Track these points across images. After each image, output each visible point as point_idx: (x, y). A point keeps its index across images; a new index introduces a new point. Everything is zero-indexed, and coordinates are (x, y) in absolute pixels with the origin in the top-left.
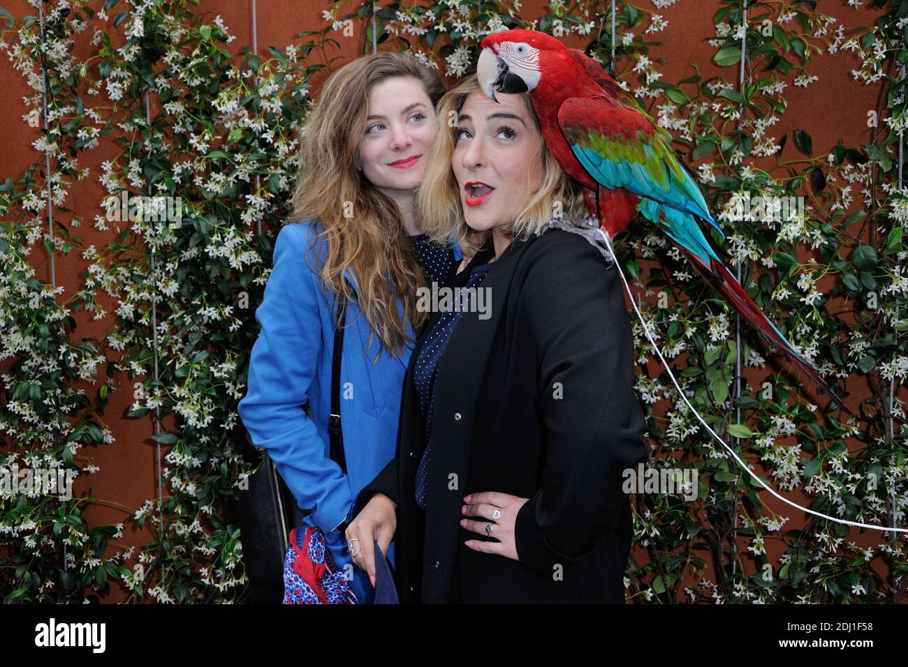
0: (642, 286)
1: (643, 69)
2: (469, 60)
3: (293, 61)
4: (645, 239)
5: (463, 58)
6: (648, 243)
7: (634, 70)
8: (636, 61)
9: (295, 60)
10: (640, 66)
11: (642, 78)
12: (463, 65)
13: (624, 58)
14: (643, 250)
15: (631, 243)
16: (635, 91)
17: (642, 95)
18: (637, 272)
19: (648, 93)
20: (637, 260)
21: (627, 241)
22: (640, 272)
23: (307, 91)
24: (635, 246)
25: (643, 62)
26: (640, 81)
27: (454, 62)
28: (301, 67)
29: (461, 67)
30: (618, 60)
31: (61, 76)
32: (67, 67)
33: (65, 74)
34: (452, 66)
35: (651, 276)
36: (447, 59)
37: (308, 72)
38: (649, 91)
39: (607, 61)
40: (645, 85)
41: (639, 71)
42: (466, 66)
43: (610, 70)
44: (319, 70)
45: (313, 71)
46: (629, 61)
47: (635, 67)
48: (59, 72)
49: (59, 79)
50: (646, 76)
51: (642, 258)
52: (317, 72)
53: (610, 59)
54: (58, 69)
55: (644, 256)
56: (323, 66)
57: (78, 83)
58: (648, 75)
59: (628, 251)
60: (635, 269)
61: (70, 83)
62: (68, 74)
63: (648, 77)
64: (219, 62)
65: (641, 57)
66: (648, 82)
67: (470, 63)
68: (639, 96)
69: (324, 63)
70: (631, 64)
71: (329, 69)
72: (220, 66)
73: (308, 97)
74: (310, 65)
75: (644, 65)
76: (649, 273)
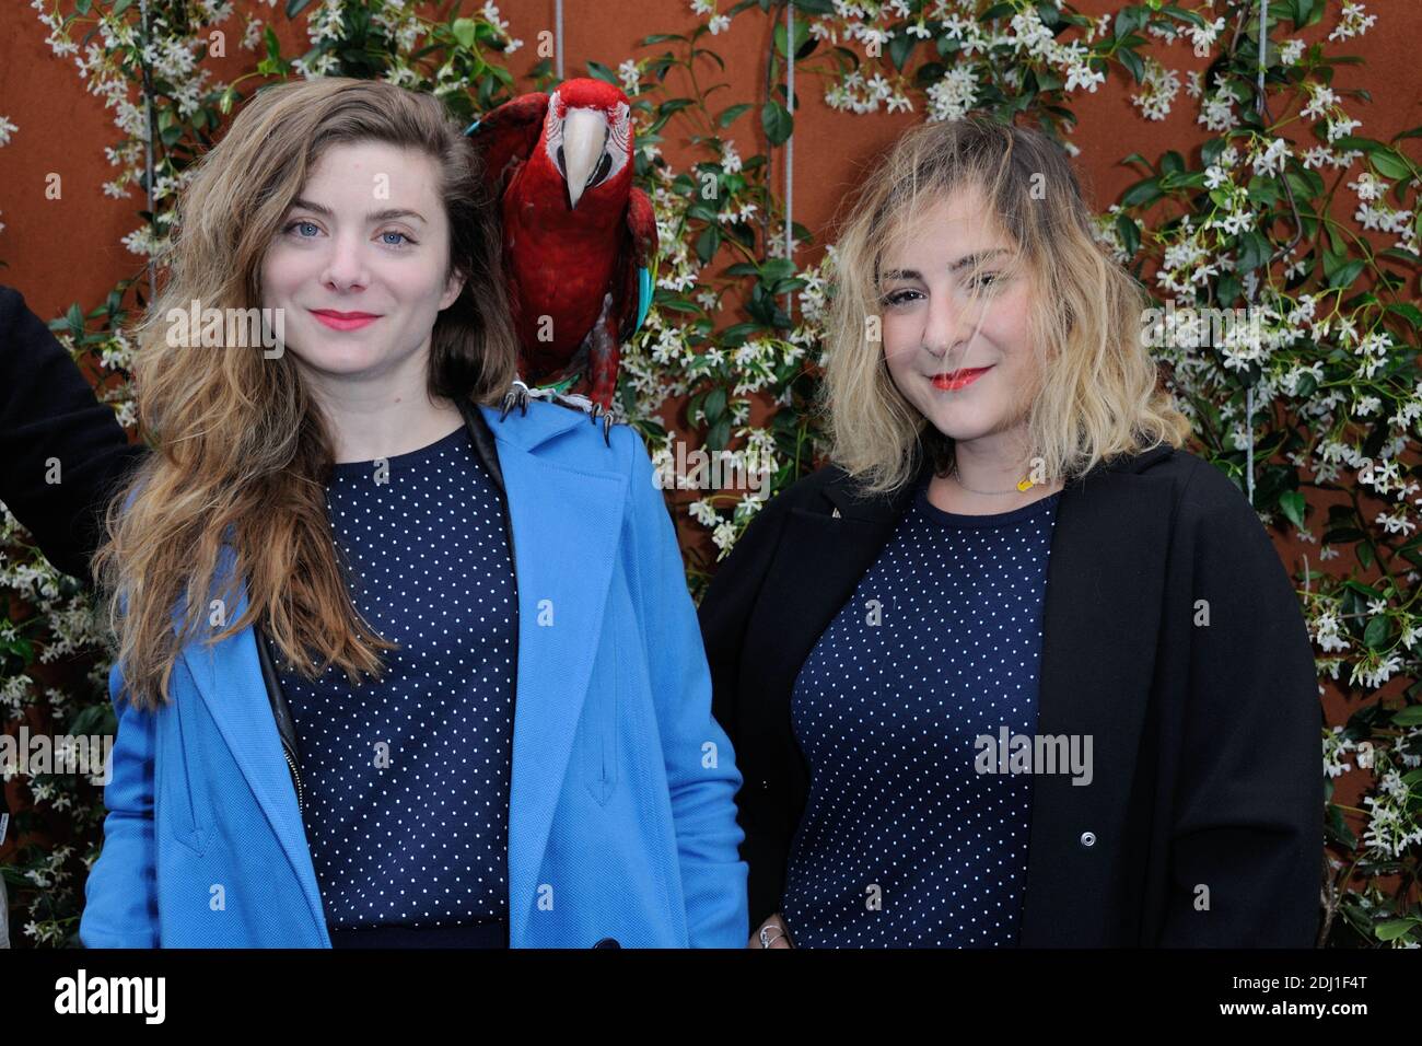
0: (1313, 540)
1: (1322, 111)
2: (974, 94)
3: (632, 90)
4: (1320, 449)
5: (962, 90)
6: (1326, 457)
7: (1303, 113)
8: (1308, 97)
9: (637, 90)
10: (1315, 106)
11: (1319, 129)
12: (962, 104)
13: (1282, 89)
14: (1314, 468)
15: (1290, 455)
16: (1305, 155)
17: (1318, 164)
18: (1299, 513)
19: (1330, 160)
20: (1301, 489)
21: (1283, 452)
22: (1307, 513)
23: (658, 151)
24: (1299, 461)
25: (1323, 97)
26: (1314, 135)
27: (944, 98)
28: (647, 104)
29: (957, 108)
30: (1270, 93)
31: (181, 109)
32: (193, 92)
33: (188, 106)
34: (939, 106)
35: (1332, 521)
36: (929, 90)
37: (661, 113)
38: (1332, 155)
39: (1249, 96)
40: (1325, 144)
41: (1313, 117)
42: (967, 105)
43: (1254, 114)
44: (683, 110)
45: (671, 112)
46: (1293, 97)
47: (1304, 108)
48: (177, 103)
49: (177, 115)
50: (1326, 125)
51: (1312, 484)
52: (678, 114)
53: (1255, 92)
54: (175, 95)
55: (1317, 481)
56: (690, 102)
57: (215, 124)
58: (1330, 123)
59: (1285, 472)
60: (1297, 508)
61: (200, 122)
62: (195, 105)
63: (1332, 128)
64: (489, 91)
65: (1319, 89)
66: (1330, 137)
67: (974, 99)
68: (1312, 165)
69: (693, 97)
70: (1295, 103)
71: (702, 108)
72: (492, 99)
73: (659, 162)
74: (665, 100)
75: (1324, 105)
76: (1327, 515)
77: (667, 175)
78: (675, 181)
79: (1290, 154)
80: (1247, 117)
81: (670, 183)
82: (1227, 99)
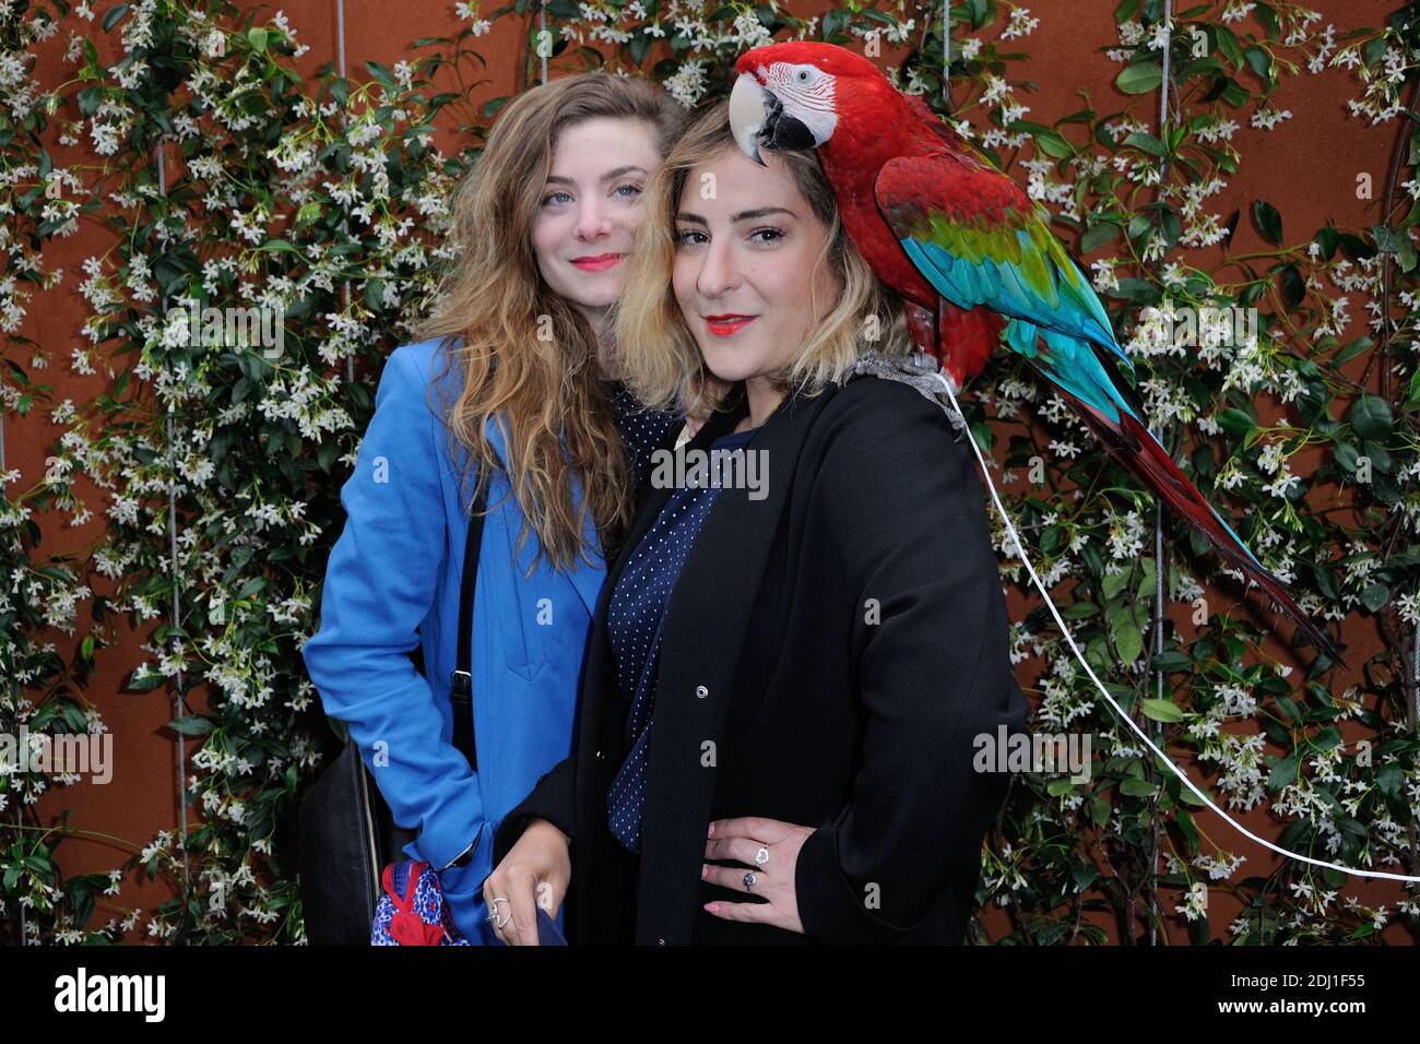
0: (997, 466)
1: (997, 99)
2: (703, 85)
3: (405, 86)
4: (1002, 387)
5: (693, 82)
6: (1007, 393)
7: (982, 100)
8: (986, 87)
9: (410, 86)
10: (991, 94)
11: (994, 116)
12: (694, 94)
13: (964, 80)
14: (997, 405)
15: (978, 393)
16: (984, 136)
17: (996, 144)
18: (987, 443)
19: (1005, 141)
20: (987, 422)
21: (971, 390)
22: (993, 442)
23: (430, 139)
24: (985, 398)
25: (997, 87)
26: (991, 121)
27: (678, 89)
28: (419, 98)
29: (689, 97)
30: (954, 84)
31: (14, 114)
32: (24, 98)
33: (21, 111)
35: (1012, 448)
36: (665, 83)
37: (432, 106)
38: (1007, 136)
39: (936, 86)
40: (1000, 127)
41: (990, 104)
42: (698, 95)
43: (941, 101)
44: (450, 103)
45: (440, 105)
46: (972, 86)
47: (982, 96)
48: (11, 108)
49: (11, 118)
50: (1001, 111)
51: (996, 418)
52: (446, 106)
53: (942, 83)
54: (8, 102)
55: (1000, 416)
56: (457, 96)
57: (43, 125)
58: (1004, 109)
59: (973, 408)
60: (985, 438)
61: (29, 126)
62: (26, 110)
63: (1006, 113)
64: (280, 89)
65: (994, 80)
66: (1004, 121)
67: (704, 90)
68: (990, 145)
69: (459, 91)
70: (976, 90)
71: (467, 101)
72: (283, 97)
73: (432, 149)
74: (435, 94)
75: (999, 93)
76: (1008, 445)
77: (438, 159)
78: (445, 164)
79: (972, 135)
80: (935, 103)
81: (442, 166)
82: (918, 89)
